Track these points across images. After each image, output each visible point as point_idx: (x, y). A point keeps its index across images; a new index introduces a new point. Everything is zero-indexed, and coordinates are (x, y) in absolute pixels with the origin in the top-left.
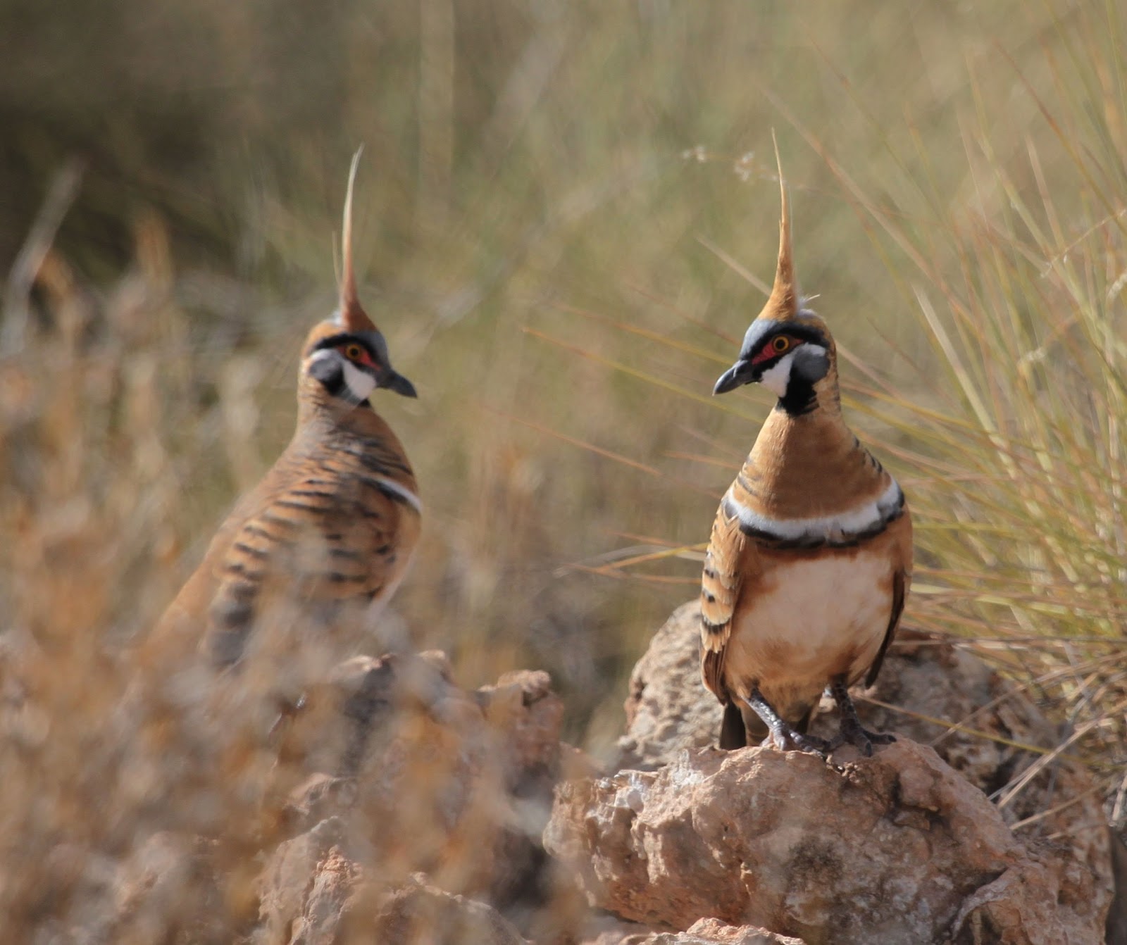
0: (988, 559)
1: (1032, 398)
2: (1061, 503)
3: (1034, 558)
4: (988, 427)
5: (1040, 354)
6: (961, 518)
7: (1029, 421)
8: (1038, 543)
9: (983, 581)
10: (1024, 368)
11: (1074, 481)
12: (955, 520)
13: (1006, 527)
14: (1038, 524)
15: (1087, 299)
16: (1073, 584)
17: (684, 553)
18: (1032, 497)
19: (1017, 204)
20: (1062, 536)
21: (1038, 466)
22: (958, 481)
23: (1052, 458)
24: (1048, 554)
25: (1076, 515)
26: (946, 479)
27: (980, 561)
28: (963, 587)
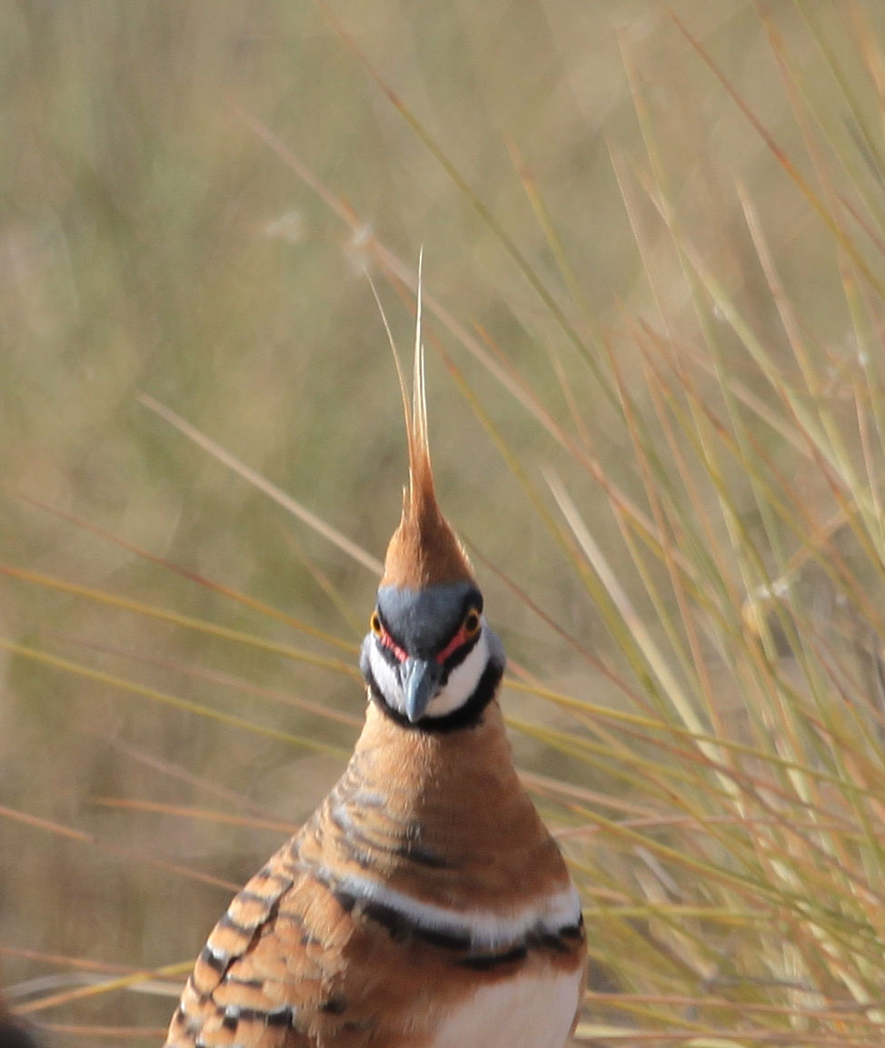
0: (706, 970)
1: (770, 669)
2: (834, 861)
3: (791, 966)
4: (693, 726)
5: (782, 587)
6: (654, 896)
7: (770, 711)
8: (794, 936)
9: (696, 1012)
10: (753, 616)
11: (856, 820)
12: (639, 901)
13: (733, 909)
14: (790, 900)
15: (863, 481)
16: (863, 1010)
17: (140, 983)
18: (780, 852)
19: (725, 310)
20: (837, 920)
21: (789, 796)
22: (638, 829)
23: (816, 779)
24: (815, 958)
25: (862, 883)
26: (618, 825)
27: (691, 975)
28: (655, 1023)
